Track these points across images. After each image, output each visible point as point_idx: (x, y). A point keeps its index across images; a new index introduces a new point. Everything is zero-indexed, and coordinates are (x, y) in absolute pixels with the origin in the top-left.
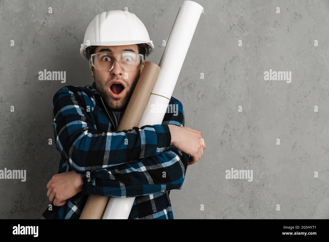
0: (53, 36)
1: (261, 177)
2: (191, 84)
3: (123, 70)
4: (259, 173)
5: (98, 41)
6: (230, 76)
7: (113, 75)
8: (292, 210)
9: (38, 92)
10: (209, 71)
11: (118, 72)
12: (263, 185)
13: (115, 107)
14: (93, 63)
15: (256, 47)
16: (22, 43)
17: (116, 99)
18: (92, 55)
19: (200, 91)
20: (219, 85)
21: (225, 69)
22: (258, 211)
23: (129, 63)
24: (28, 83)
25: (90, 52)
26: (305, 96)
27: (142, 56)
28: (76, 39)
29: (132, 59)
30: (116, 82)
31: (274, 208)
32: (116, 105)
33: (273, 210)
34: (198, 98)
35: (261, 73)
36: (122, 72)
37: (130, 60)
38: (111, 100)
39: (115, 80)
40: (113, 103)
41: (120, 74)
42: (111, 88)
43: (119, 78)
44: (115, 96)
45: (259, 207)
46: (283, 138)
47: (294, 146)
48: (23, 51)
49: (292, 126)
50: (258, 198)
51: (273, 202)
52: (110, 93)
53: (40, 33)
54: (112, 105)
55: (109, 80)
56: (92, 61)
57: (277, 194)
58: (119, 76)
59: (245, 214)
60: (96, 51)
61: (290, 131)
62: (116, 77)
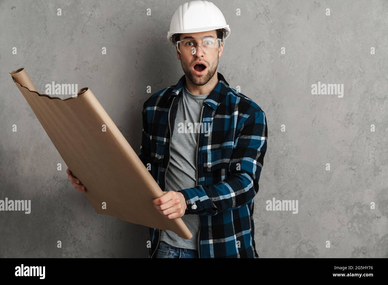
0: (99, 26)
1: (284, 149)
2: (222, 67)
3: (204, 53)
4: (283, 145)
5: (182, 29)
6: (257, 60)
7: (196, 57)
8: (312, 177)
9: (87, 75)
10: (238, 56)
11: (200, 54)
12: (287, 155)
13: (198, 83)
14: (179, 48)
15: (280, 33)
16: (72, 33)
17: (199, 76)
18: (178, 42)
19: (230, 73)
20: (247, 68)
21: (252, 53)
22: (282, 178)
23: (209, 46)
24: (78, 68)
25: (175, 38)
26: (324, 77)
27: (220, 40)
28: (119, 29)
29: (212, 43)
30: (199, 63)
31: (296, 175)
32: (199, 81)
33: (295, 177)
34: (228, 79)
35: (284, 56)
36: (203, 55)
37: (210, 44)
38: (195, 77)
39: (198, 61)
40: (197, 79)
41: (202, 56)
42: (195, 68)
43: (201, 60)
44: (198, 73)
45: (282, 175)
46: (304, 114)
47: (313, 121)
48: (73, 40)
49: (312, 103)
50: (282, 167)
51: (295, 170)
52: (194, 71)
53: (88, 24)
54: (196, 81)
55: (192, 62)
56: (178, 47)
57: (299, 163)
58: (201, 58)
59: (271, 181)
60: (181, 39)
61: (310, 107)
62: (198, 59)
